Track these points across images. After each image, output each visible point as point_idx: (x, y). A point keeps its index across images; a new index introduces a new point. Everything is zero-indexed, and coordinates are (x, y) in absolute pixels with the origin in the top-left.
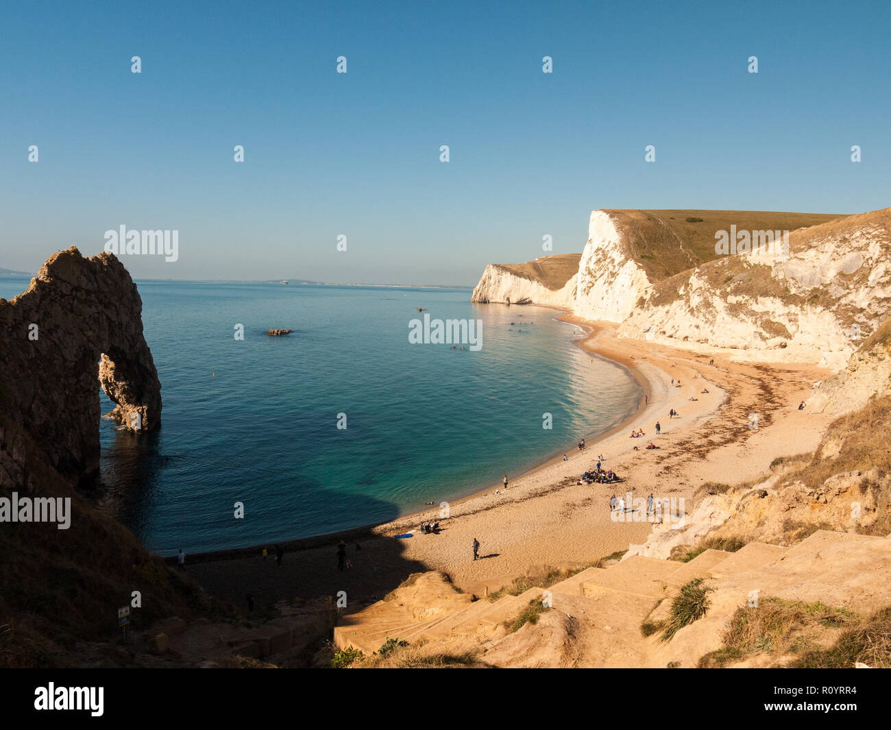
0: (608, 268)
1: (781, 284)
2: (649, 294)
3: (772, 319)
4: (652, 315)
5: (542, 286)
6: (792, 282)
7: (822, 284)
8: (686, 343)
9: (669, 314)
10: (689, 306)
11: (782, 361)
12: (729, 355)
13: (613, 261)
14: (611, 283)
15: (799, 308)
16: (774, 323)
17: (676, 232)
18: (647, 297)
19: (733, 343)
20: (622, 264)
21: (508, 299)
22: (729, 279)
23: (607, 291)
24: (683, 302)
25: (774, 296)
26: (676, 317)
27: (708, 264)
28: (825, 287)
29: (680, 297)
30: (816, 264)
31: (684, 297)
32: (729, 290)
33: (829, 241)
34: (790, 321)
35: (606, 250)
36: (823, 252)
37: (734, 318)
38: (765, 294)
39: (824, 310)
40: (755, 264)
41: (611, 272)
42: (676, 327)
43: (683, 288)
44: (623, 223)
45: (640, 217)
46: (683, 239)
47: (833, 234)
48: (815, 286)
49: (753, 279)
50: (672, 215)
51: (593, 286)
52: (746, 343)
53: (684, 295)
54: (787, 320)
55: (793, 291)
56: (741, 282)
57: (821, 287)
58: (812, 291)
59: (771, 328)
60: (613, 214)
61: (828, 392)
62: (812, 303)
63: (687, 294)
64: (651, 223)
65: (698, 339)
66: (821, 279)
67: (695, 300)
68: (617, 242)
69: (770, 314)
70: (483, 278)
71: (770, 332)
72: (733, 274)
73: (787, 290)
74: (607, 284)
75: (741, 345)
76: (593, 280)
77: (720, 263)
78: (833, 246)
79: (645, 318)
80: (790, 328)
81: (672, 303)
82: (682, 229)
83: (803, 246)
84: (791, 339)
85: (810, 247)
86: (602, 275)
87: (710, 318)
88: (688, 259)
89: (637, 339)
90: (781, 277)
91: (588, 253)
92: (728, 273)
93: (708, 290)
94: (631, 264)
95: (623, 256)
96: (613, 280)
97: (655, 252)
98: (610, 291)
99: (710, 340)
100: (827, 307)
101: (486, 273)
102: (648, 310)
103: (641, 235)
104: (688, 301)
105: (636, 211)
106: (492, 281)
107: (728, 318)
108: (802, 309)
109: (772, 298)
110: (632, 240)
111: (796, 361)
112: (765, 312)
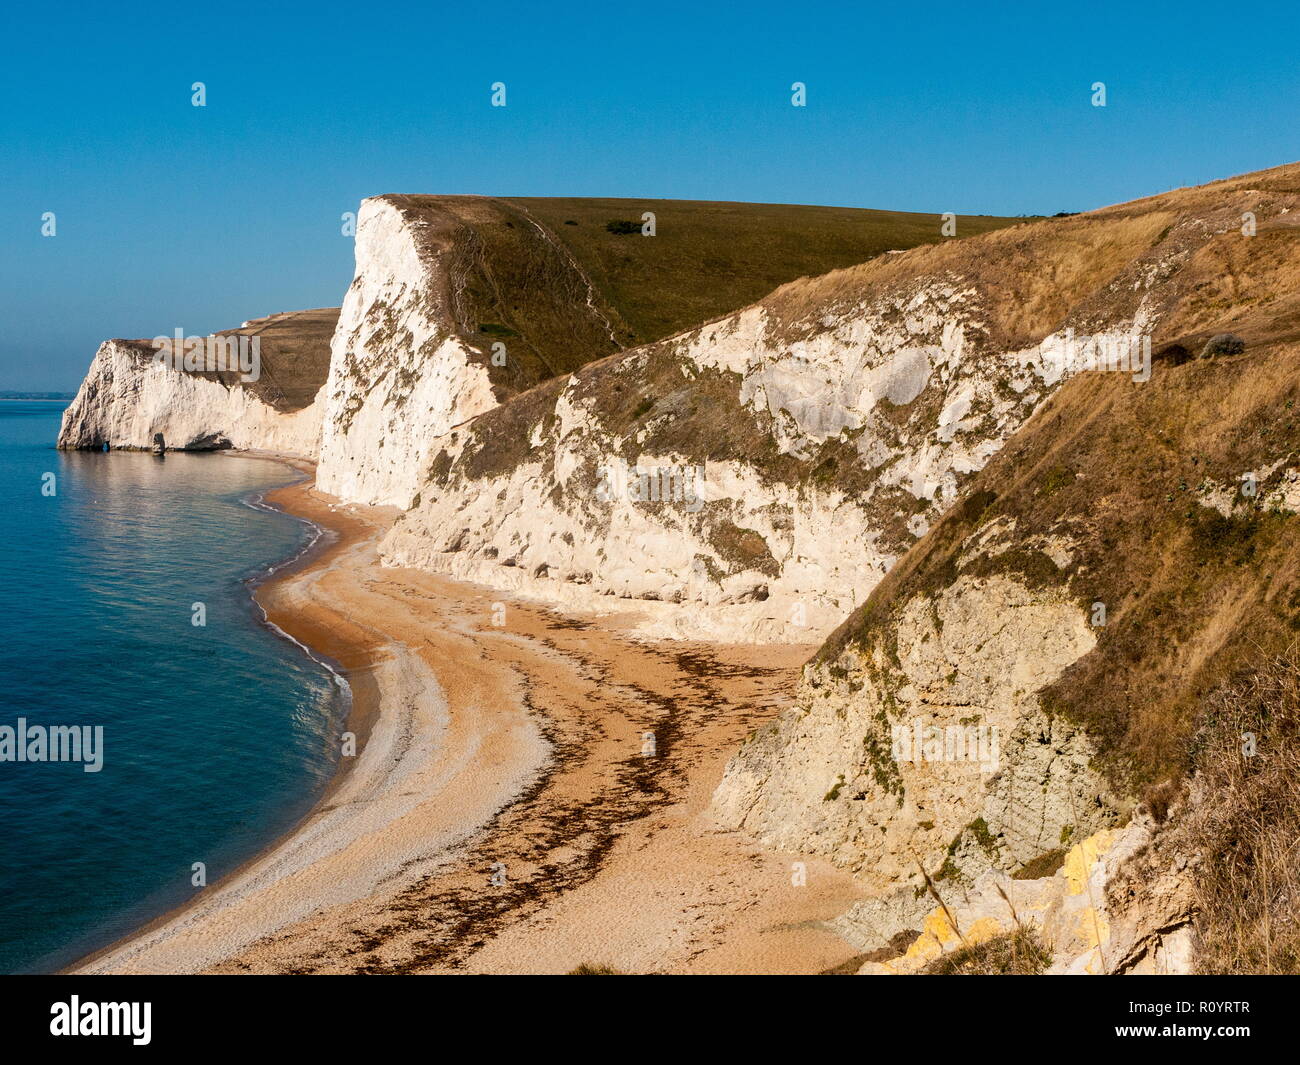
0: (396, 360)
1: (759, 425)
2: (461, 442)
3: (735, 519)
4: (466, 503)
5: (258, 401)
6: (782, 420)
7: (846, 430)
8: (542, 581)
9: (505, 502)
10: (552, 482)
11: (751, 640)
12: (640, 617)
13: (409, 338)
14: (401, 401)
15: (795, 492)
16: (741, 532)
17: (579, 259)
18: (456, 452)
19: (650, 583)
20: (429, 349)
21: (159, 439)
22: (646, 407)
23: (391, 424)
24: (536, 468)
25: (742, 460)
26: (523, 508)
27: (600, 364)
28: (851, 437)
29: (531, 454)
30: (834, 377)
31: (542, 454)
32: (641, 437)
33: (861, 313)
34: (776, 526)
35: (397, 307)
36: (847, 344)
37: (651, 516)
38: (721, 453)
39: (845, 500)
40: (706, 368)
41: (403, 370)
42: (523, 537)
43: (539, 429)
44: (439, 235)
45: (485, 219)
46: (596, 278)
47: (870, 297)
48: (831, 434)
49: (701, 409)
50: (573, 214)
51: (358, 409)
52: (679, 587)
53: (542, 448)
54: (768, 525)
55: (785, 445)
56: (672, 418)
57: (844, 439)
58: (825, 447)
59: (733, 546)
60: (413, 208)
61: (756, 768)
62: (822, 480)
63: (549, 448)
64: (514, 237)
65: (571, 573)
66: (843, 417)
67: (567, 464)
68: (421, 287)
69: (733, 506)
70: (90, 379)
71: (728, 558)
72: (655, 393)
73: (771, 442)
74: (392, 404)
75: (665, 592)
76: (361, 390)
77: (627, 362)
78: (868, 328)
79: (446, 510)
80: (777, 547)
81: (512, 471)
82: (595, 252)
83: (807, 326)
84: (777, 577)
85: (821, 329)
86: (382, 378)
87: (598, 513)
88: (607, 335)
89: (429, 570)
90: (760, 406)
91: (352, 313)
92: (644, 391)
93: (595, 437)
94: (452, 347)
95: (433, 325)
96: (405, 392)
97: (518, 316)
98: (400, 425)
99: (595, 576)
100: (852, 494)
101: (96, 366)
102: (457, 489)
103: (487, 268)
104: (549, 467)
105: (478, 201)
106: (116, 388)
107: (638, 518)
108: (802, 498)
109: (737, 464)
110: (461, 281)
111: (783, 638)
112: (721, 502)
